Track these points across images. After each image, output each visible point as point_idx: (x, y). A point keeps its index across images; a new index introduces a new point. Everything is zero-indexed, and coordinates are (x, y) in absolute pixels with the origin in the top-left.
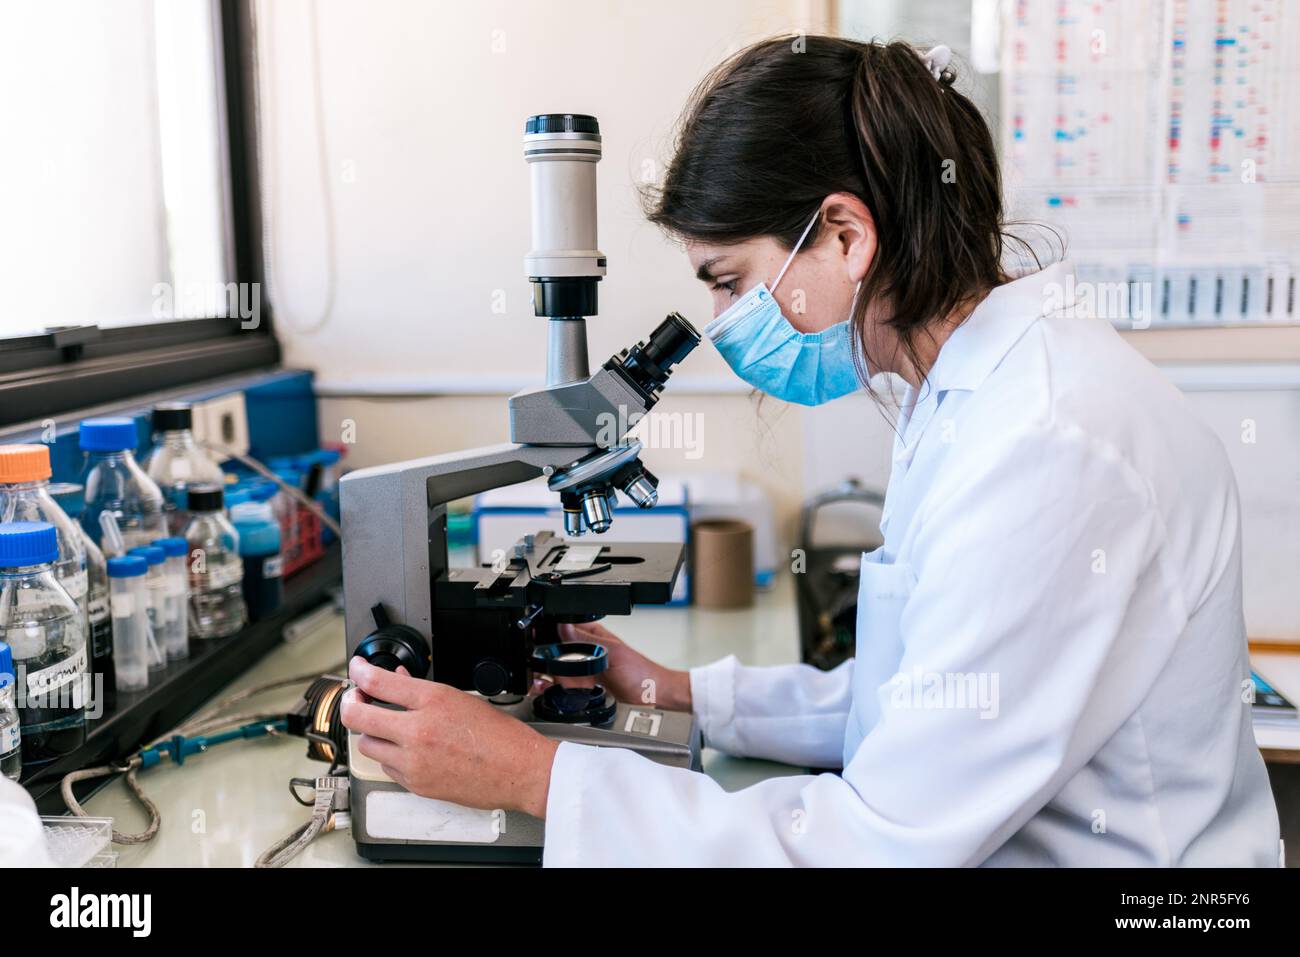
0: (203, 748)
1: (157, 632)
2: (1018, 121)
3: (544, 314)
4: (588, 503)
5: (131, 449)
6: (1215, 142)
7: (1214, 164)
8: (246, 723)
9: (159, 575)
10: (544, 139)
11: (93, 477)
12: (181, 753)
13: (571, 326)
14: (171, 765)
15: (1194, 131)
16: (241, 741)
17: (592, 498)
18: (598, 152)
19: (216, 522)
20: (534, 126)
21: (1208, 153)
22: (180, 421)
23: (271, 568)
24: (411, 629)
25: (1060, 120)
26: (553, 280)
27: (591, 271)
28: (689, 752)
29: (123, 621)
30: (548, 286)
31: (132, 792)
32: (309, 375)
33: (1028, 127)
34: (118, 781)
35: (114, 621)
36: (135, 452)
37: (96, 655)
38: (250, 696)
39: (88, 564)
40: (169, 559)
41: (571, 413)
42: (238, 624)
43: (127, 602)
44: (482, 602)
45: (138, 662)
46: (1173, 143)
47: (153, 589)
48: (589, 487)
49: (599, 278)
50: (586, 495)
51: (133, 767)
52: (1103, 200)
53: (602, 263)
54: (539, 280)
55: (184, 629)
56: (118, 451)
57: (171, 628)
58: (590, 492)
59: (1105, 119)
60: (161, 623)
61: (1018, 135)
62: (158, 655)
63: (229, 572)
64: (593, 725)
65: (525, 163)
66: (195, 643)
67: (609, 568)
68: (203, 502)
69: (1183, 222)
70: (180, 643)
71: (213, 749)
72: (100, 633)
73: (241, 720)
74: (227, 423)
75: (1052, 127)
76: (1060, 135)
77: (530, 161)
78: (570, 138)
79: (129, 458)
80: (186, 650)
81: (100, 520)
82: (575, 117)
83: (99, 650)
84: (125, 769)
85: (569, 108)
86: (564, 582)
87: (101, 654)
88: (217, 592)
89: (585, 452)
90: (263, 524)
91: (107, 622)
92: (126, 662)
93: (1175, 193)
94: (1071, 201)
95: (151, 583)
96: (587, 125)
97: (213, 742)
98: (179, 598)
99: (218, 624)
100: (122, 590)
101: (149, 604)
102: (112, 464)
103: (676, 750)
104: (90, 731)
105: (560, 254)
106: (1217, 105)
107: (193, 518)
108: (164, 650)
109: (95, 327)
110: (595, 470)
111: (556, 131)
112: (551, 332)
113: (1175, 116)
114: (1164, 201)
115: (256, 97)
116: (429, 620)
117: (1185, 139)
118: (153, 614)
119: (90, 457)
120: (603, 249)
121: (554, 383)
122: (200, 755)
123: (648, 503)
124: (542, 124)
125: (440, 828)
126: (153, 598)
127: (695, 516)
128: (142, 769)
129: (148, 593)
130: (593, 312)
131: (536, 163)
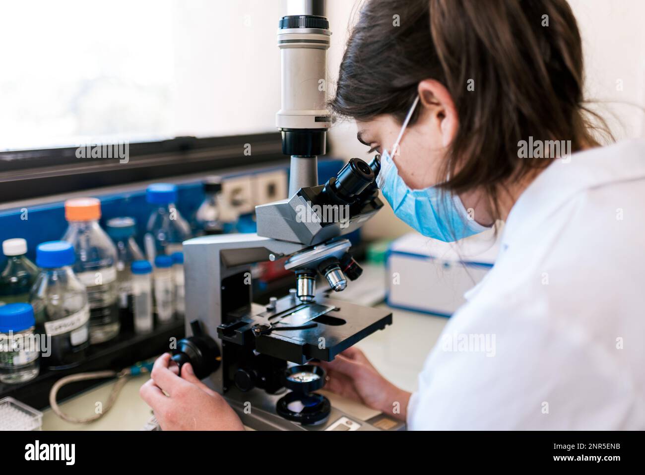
4: (300, 281)
17: (303, 279)
18: (327, 42)
20: (282, 24)
24: (211, 339)
48: (301, 271)
50: (300, 276)
51: (125, 376)
54: (283, 130)
58: (303, 275)
65: (279, 48)
67: (315, 326)
77: (281, 47)
84: (120, 375)
89: (300, 248)
96: (318, 23)
110: (307, 259)
123: (337, 287)
124: (286, 23)
131: (282, 50)
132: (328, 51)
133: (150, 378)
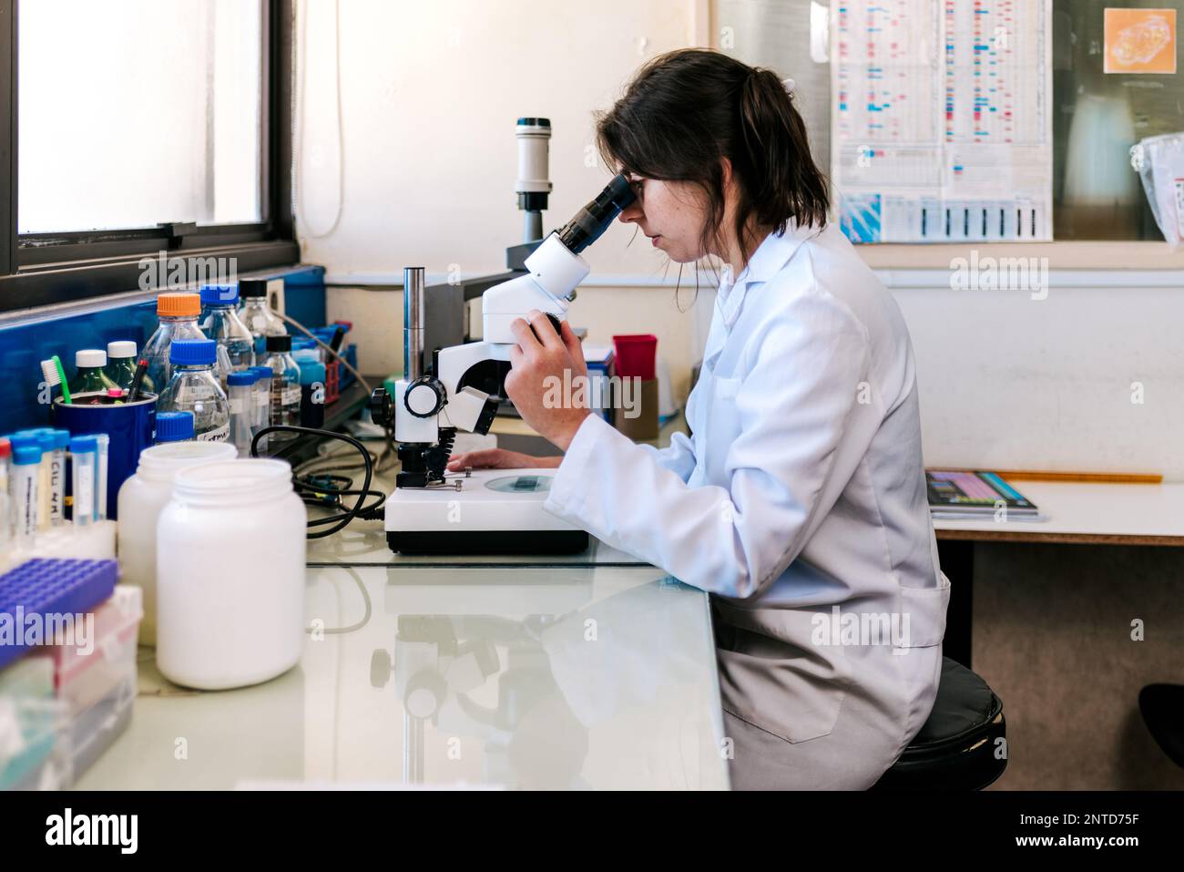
2: (842, 96)
6: (977, 115)
7: (978, 132)
10: (524, 128)
13: (534, 214)
15: (963, 107)
18: (550, 135)
20: (521, 123)
21: (974, 123)
22: (260, 289)
23: (317, 397)
25: (872, 96)
27: (545, 189)
30: (523, 196)
32: (322, 270)
33: (849, 101)
46: (949, 115)
49: (549, 193)
52: (902, 153)
53: (550, 185)
59: (902, 97)
61: (843, 107)
68: (278, 344)
69: (958, 169)
75: (867, 101)
76: (871, 108)
78: (537, 128)
82: (540, 119)
85: (537, 115)
93: (952, 149)
94: (883, 154)
105: (533, 181)
106: (978, 90)
107: (270, 356)
111: (531, 125)
112: (525, 218)
113: (949, 98)
114: (944, 155)
117: (957, 112)
120: (551, 179)
130: (545, 207)
132: (550, 140)
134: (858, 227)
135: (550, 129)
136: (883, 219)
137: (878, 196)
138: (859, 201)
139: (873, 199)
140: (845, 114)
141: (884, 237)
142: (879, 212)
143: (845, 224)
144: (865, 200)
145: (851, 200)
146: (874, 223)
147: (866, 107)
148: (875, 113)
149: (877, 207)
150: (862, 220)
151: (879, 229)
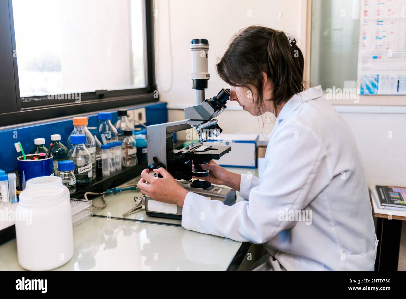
0: (121, 191)
1: (113, 164)
2: (364, 34)
3: (194, 88)
5: (110, 119)
8: (132, 187)
9: (114, 150)
10: (195, 45)
11: (101, 126)
12: (115, 192)
13: (201, 91)
14: (113, 194)
16: (130, 190)
18: (208, 48)
19: (131, 139)
20: (192, 42)
22: (124, 113)
23: (144, 151)
24: (162, 163)
25: (378, 33)
26: (196, 80)
27: (206, 78)
28: (226, 197)
29: (104, 160)
30: (195, 81)
31: (103, 199)
32: (166, 104)
33: (367, 36)
34: (101, 197)
35: (102, 160)
36: (111, 120)
37: (99, 168)
38: (135, 181)
39: (97, 145)
40: (117, 146)
41: (198, 112)
42: (135, 164)
43: (105, 155)
44: (175, 156)
45: (107, 170)
47: (113, 153)
49: (208, 79)
51: (104, 194)
53: (208, 75)
54: (193, 80)
55: (121, 163)
56: (107, 120)
57: (117, 163)
59: (392, 33)
60: (114, 161)
61: (364, 38)
62: (113, 169)
63: (133, 151)
64: (203, 189)
66: (123, 167)
67: (208, 151)
68: (128, 133)
70: (119, 167)
71: (123, 192)
72: (100, 163)
73: (131, 186)
74: (140, 115)
75: (375, 35)
76: (377, 38)
78: (200, 45)
79: (109, 122)
80: (121, 169)
81: (101, 136)
82: (202, 40)
83: (99, 167)
84: (102, 194)
85: (201, 38)
86: (195, 153)
87: (100, 168)
88: (130, 156)
89: (202, 122)
90: (143, 140)
91: (101, 161)
92: (105, 170)
94: (380, 57)
95: (112, 151)
96: (205, 42)
97: (123, 190)
98: (120, 155)
99: (130, 163)
100: (104, 152)
101: (111, 157)
102: (105, 123)
103: (222, 196)
104: (93, 184)
105: (199, 73)
107: (125, 137)
108: (115, 168)
109: (107, 90)
111: (197, 43)
112: (196, 93)
115: (154, 30)
116: (166, 161)
118: (113, 159)
119: (101, 121)
120: (209, 72)
121: (196, 104)
122: (119, 193)
124: (194, 42)
125: (164, 209)
126: (112, 155)
127: (258, 144)
128: (107, 195)
129: (111, 154)
130: (206, 88)
131: (192, 51)
132: (208, 51)
133: (141, 177)
134: (368, 88)
135: (208, 45)
136: (379, 85)
137: (378, 75)
138: (369, 77)
139: (376, 77)
140: (365, 41)
141: (379, 92)
142: (378, 82)
143: (362, 87)
144: (372, 77)
145: (366, 77)
146: (375, 86)
147: (375, 37)
148: (379, 40)
149: (377, 81)
150: (370, 86)
151: (377, 89)
